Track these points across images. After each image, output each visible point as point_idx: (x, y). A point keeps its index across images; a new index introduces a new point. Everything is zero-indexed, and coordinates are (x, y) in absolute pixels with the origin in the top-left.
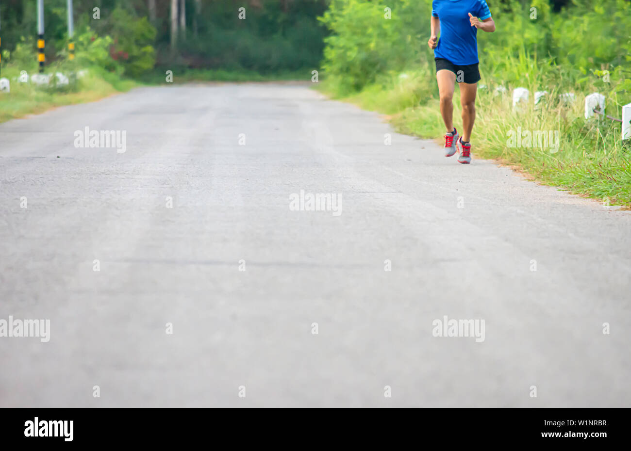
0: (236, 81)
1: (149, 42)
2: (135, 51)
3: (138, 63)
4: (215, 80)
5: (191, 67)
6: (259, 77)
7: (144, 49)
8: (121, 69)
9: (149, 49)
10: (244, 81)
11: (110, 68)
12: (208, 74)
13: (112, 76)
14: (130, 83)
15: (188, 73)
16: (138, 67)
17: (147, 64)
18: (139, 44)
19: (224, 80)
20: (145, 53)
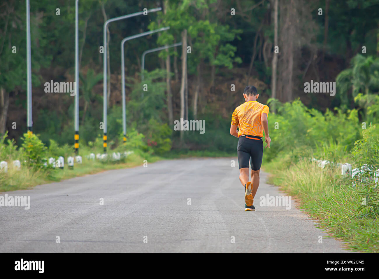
0: (214, 157)
1: (169, 137)
2: (161, 141)
3: (162, 148)
4: (203, 156)
5: (191, 150)
6: (226, 155)
7: (165, 140)
8: (152, 151)
9: (168, 140)
10: (219, 157)
11: (145, 151)
12: (199, 153)
13: (147, 154)
14: (157, 158)
15: (189, 153)
16: (162, 150)
17: (167, 148)
18: (163, 137)
19: (208, 156)
20: (166, 142)
